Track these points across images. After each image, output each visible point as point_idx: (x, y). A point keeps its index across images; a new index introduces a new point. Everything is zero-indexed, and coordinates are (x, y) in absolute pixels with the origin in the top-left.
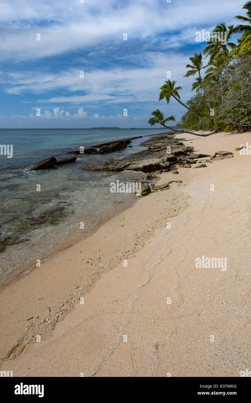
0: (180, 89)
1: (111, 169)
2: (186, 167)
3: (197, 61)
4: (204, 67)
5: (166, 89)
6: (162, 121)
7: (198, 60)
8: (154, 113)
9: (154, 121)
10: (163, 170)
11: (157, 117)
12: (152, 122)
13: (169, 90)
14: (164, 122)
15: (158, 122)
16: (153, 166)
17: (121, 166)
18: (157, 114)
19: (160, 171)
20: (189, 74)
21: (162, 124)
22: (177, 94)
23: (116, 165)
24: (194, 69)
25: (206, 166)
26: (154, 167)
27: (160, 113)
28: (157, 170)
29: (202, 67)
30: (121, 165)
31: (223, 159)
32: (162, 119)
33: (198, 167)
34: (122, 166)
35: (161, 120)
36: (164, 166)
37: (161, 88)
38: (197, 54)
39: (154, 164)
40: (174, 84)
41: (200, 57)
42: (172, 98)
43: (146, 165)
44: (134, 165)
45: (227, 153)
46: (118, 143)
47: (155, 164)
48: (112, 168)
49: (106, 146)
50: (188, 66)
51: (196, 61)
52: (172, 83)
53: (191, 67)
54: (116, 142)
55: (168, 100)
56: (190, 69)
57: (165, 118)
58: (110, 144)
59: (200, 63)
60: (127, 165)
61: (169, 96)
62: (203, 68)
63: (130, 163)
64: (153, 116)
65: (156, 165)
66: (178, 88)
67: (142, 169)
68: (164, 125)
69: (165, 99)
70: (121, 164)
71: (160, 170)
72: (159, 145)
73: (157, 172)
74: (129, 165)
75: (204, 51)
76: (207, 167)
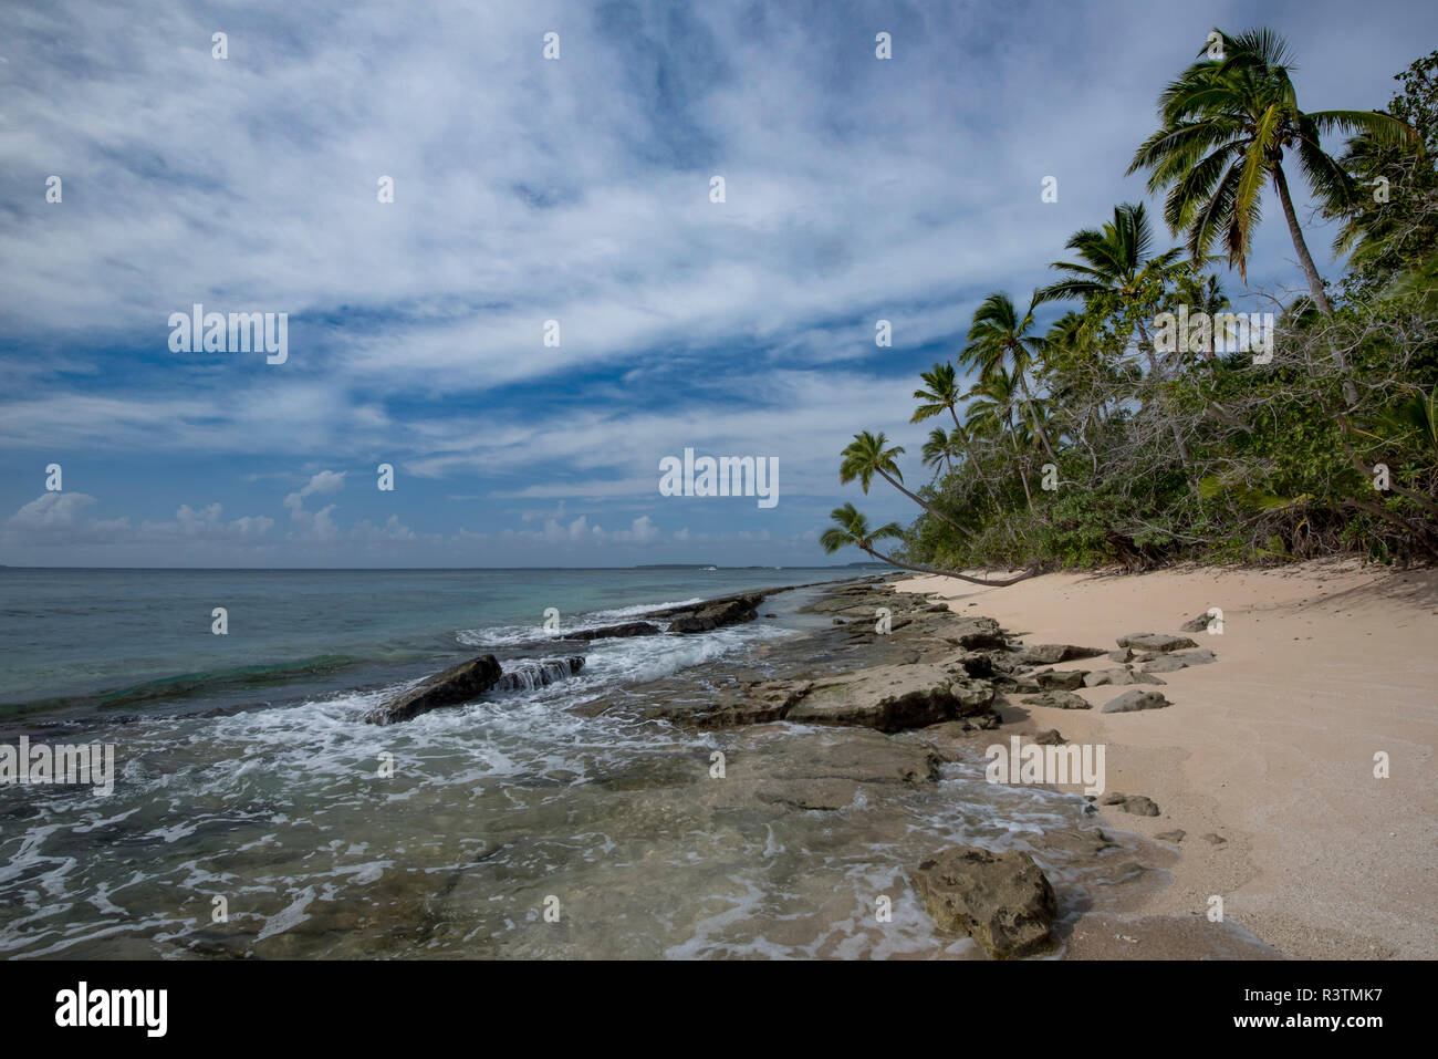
0: (900, 454)
1: (733, 712)
2: (1066, 706)
3: (943, 382)
4: (964, 398)
5: (861, 454)
6: (864, 537)
7: (945, 380)
8: (838, 514)
9: (837, 537)
10: (974, 722)
11: (847, 526)
12: (832, 541)
13: (870, 455)
14: (868, 540)
15: (851, 539)
16: (927, 699)
17: (771, 699)
18: (849, 516)
19: (961, 724)
20: (923, 413)
21: (865, 546)
22: (892, 466)
23: (752, 694)
24: (937, 403)
25: (1168, 704)
26: (931, 708)
27: (854, 513)
28: (942, 721)
29: (959, 396)
30: (772, 693)
31: (1185, 666)
32: (863, 532)
33: (1128, 704)
34: (777, 698)
35: (860, 536)
36: (976, 701)
37: (845, 453)
38: (941, 364)
39: (928, 695)
40: (881, 441)
41: (950, 373)
42: (876, 478)
43: (892, 698)
44: (829, 694)
45: (1175, 643)
46: (731, 604)
47: (934, 691)
48: (735, 707)
49: (690, 615)
50: (919, 394)
51: (939, 382)
52: (876, 438)
53: (927, 396)
54: (723, 602)
55: (865, 481)
56: (924, 402)
57: (872, 529)
58: (703, 610)
59: (953, 386)
60: (800, 693)
61: (871, 471)
62: (961, 398)
63: (807, 683)
64: (835, 524)
65: (935, 695)
66: (893, 452)
67: (877, 714)
68: (871, 552)
69: (857, 481)
70: (771, 689)
71: (957, 719)
72: (866, 613)
73: (947, 727)
74: (806, 692)
75: (961, 358)
76: (1171, 707)
